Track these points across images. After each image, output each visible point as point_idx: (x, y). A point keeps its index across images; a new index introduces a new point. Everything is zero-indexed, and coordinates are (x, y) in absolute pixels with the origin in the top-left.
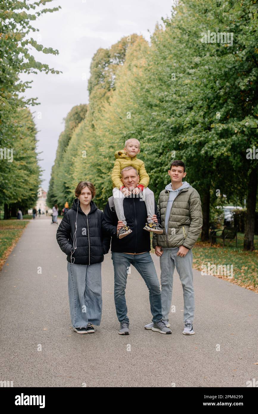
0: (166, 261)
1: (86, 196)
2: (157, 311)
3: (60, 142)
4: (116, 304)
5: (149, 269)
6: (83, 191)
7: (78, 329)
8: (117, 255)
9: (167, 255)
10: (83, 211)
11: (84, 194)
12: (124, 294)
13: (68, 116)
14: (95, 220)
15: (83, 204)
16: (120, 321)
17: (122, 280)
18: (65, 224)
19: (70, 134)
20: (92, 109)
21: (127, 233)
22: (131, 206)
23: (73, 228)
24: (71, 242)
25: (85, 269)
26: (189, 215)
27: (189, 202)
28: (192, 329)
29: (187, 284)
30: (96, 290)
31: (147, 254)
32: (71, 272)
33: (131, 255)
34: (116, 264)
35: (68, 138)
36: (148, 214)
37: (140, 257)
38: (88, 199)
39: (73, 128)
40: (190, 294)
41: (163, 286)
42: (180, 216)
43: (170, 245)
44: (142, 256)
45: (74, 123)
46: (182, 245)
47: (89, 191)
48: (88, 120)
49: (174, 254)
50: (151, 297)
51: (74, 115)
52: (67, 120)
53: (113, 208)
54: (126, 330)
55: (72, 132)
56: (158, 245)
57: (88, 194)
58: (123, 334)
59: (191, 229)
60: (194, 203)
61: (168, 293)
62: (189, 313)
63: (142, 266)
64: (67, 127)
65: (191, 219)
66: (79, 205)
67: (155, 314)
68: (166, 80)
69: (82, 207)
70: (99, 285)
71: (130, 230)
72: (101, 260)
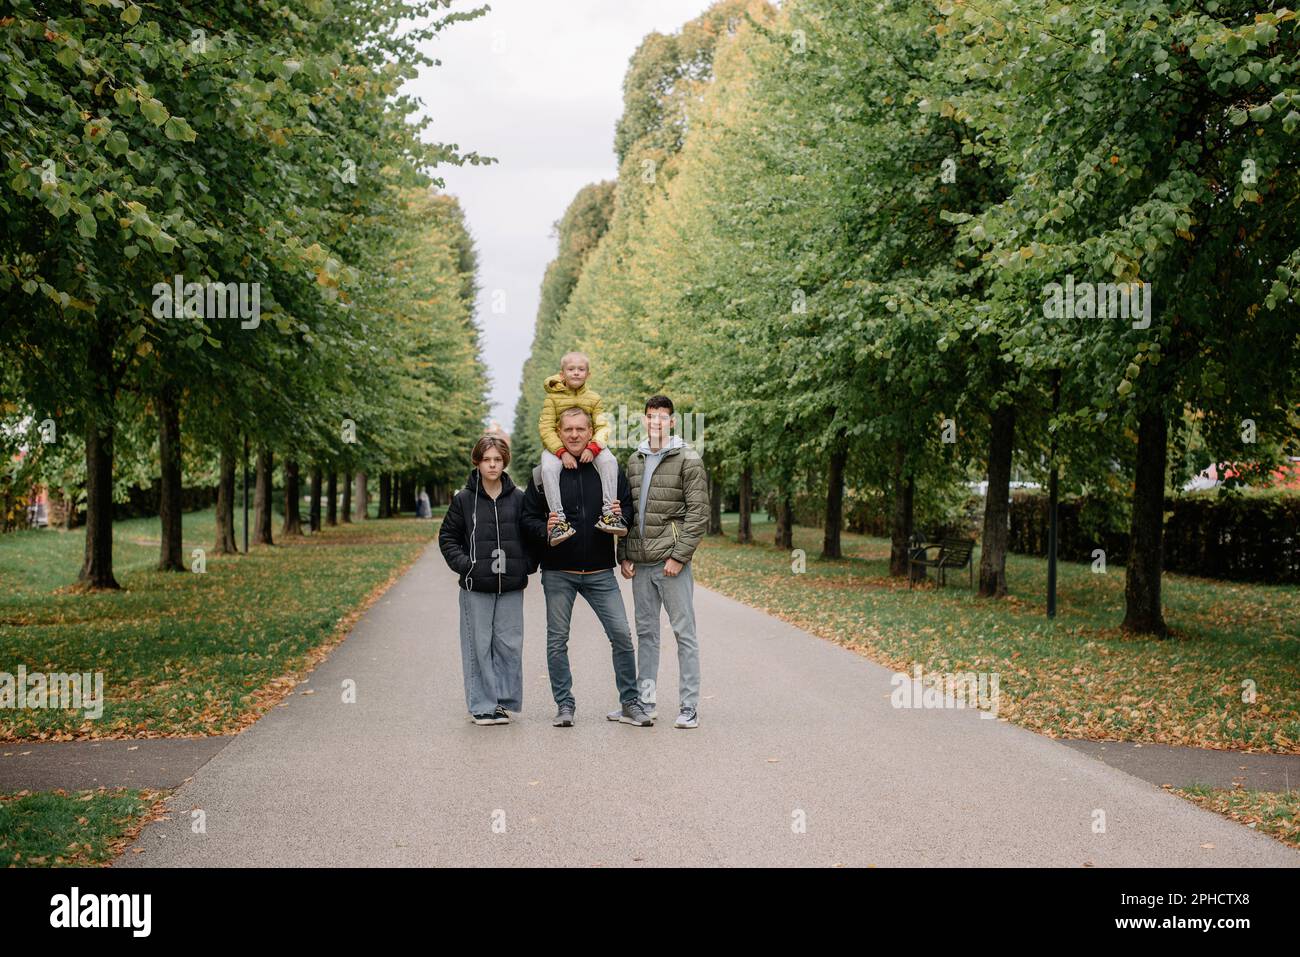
0: (645, 588)
1: (493, 463)
2: (627, 684)
3: (545, 293)
4: (550, 669)
5: (610, 603)
6: (487, 454)
7: (478, 717)
8: (551, 574)
9: (645, 577)
10: (488, 492)
11: (488, 459)
12: (566, 651)
13: (566, 214)
14: (510, 510)
15: (489, 480)
16: (558, 702)
17: (561, 624)
18: (455, 516)
19: (573, 269)
20: (625, 205)
21: (565, 535)
22: (575, 482)
23: (469, 524)
24: (466, 551)
25: (493, 602)
26: (683, 499)
27: (681, 474)
28: (693, 718)
29: (683, 631)
30: (512, 643)
31: (609, 575)
32: (465, 607)
33: (577, 575)
34: (548, 592)
35: (569, 280)
36: (604, 499)
37: (594, 579)
38: (496, 469)
39: (582, 250)
40: (689, 651)
41: (641, 636)
42: (664, 502)
43: (648, 557)
44: (596, 576)
45: (586, 237)
46: (670, 557)
47: (498, 455)
48: (614, 237)
49: (657, 574)
50: (614, 656)
51: (584, 214)
52: (567, 228)
53: (541, 487)
54: (567, 717)
55: (581, 264)
56: (628, 559)
57: (497, 459)
58: (559, 726)
59: (686, 525)
60: (692, 476)
61: (651, 651)
62: (688, 687)
63: (598, 597)
64: (563, 247)
65: (687, 507)
66: (481, 480)
67: (624, 690)
68: (778, 160)
69: (485, 484)
70: (519, 632)
71: (571, 529)
72: (524, 583)
